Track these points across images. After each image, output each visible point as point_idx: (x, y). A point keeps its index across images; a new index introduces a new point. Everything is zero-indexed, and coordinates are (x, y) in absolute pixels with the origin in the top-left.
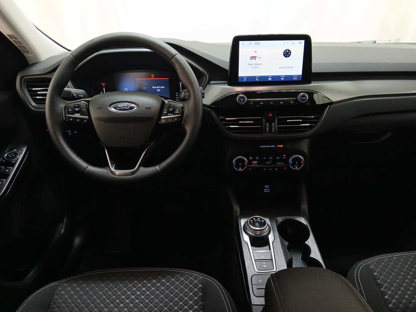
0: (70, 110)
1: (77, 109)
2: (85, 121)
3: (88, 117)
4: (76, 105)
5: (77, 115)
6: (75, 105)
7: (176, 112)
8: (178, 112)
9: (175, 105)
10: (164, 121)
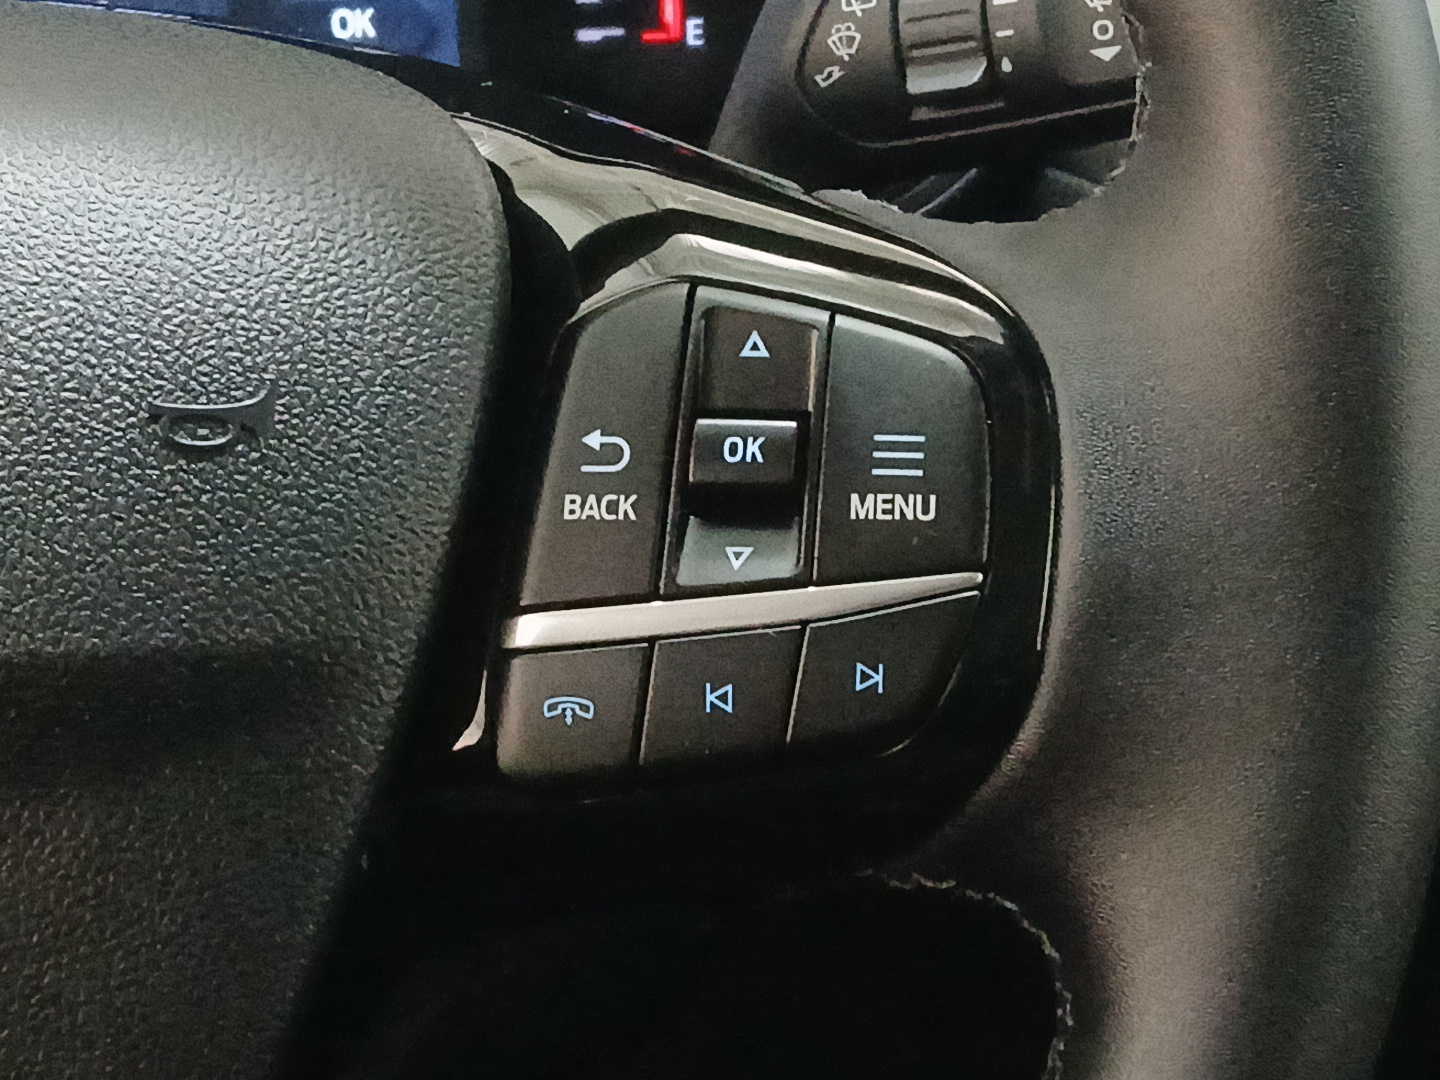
7: (863, 507)
8: (910, 508)
9: (823, 317)
10: (586, 709)
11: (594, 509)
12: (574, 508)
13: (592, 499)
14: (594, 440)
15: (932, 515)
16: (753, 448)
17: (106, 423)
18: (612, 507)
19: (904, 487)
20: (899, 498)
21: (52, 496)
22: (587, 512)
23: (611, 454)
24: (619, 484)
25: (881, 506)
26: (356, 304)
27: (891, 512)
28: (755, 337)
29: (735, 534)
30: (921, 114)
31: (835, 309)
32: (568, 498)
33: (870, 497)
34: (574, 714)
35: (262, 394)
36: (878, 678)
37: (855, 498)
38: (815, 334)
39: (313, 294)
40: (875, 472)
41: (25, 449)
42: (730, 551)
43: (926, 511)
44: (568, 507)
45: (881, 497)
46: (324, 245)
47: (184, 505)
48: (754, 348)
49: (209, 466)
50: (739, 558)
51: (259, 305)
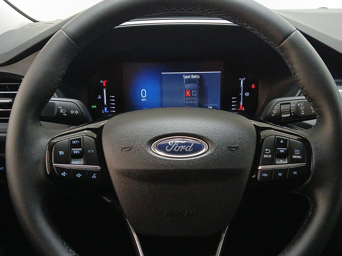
0: (61, 153)
1: (76, 151)
2: (94, 176)
3: (99, 168)
4: (74, 140)
5: (77, 163)
6: (72, 141)
7: (294, 157)
8: (299, 157)
9: (289, 139)
10: (267, 175)
11: (267, 156)
12: (265, 156)
13: (267, 155)
14: (267, 150)
15: (301, 158)
16: (283, 151)
17: (224, 147)
18: (269, 156)
19: (298, 155)
20: (297, 156)
21: (220, 154)
22: (266, 157)
23: (268, 151)
24: (269, 154)
25: (296, 157)
26: (245, 137)
27: (297, 157)
28: (282, 140)
29: (281, 159)
30: (283, 119)
31: (290, 138)
32: (264, 155)
33: (294, 156)
34: (266, 176)
35: (238, 145)
36: (296, 173)
37: (293, 156)
38: (288, 141)
39: (241, 136)
40: (295, 153)
41: (217, 150)
42: (280, 160)
43: (300, 157)
44: (264, 156)
45: (296, 156)
46: (241, 131)
47: (231, 155)
48: (282, 142)
49: (233, 152)
50: (281, 161)
51: (237, 137)
